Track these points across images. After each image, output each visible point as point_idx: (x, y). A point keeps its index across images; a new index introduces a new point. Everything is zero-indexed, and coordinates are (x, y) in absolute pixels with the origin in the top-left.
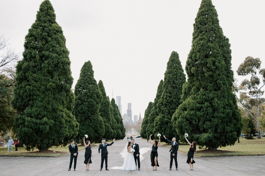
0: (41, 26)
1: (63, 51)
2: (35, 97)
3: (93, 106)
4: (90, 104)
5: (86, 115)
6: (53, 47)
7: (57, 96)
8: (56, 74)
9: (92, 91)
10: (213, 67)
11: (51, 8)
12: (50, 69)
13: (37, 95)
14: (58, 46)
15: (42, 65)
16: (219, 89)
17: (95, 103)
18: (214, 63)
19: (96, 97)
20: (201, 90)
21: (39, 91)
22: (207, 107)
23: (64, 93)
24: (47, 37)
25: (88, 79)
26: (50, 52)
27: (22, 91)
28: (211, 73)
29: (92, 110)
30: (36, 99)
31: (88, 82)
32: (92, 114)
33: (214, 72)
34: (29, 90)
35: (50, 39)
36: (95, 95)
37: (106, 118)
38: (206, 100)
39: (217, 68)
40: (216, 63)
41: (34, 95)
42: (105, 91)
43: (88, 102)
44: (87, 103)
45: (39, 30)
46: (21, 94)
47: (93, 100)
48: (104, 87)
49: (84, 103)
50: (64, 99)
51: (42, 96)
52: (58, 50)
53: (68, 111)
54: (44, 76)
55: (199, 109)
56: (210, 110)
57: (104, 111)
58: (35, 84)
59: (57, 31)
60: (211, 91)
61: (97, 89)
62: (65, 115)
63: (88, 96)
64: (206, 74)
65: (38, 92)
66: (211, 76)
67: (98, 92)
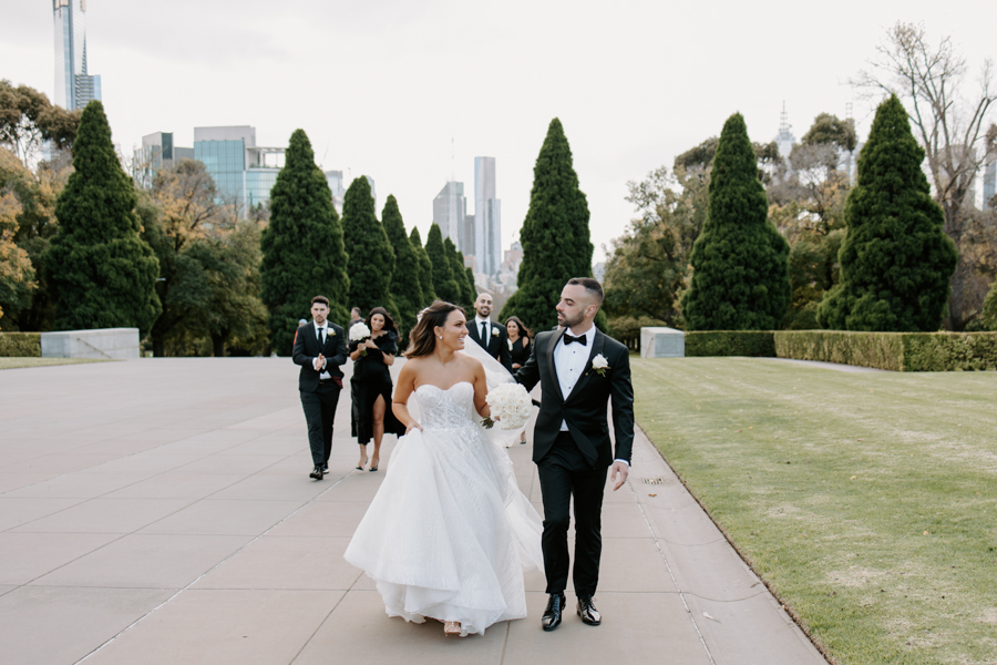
0: (296, 176)
1: (332, 218)
2: (295, 288)
3: (375, 279)
4: (368, 277)
5: (360, 299)
6: (316, 211)
7: (327, 286)
8: (323, 253)
9: (372, 248)
10: (552, 245)
11: (307, 144)
12: (315, 246)
13: (299, 286)
14: (323, 210)
15: (304, 241)
16: (561, 277)
17: (379, 273)
18: (554, 236)
19: (381, 261)
20: (536, 276)
21: (300, 278)
22: (542, 303)
23: (335, 280)
24: (306, 195)
25: (362, 219)
26: (313, 220)
27: (275, 280)
28: (548, 253)
29: (374, 290)
30: (297, 292)
31: (362, 226)
32: (374, 298)
33: (554, 252)
34: (287, 278)
35: (311, 199)
36: (380, 257)
37: (408, 298)
38: (541, 293)
39: (557, 245)
40: (557, 239)
41: (293, 285)
42: (402, 224)
43: (366, 271)
44: (363, 273)
45: (294, 186)
46: (275, 283)
47: (374, 267)
48: (399, 215)
49: (357, 274)
50: (335, 288)
51: (306, 287)
52: (325, 216)
53: (341, 307)
54: (306, 256)
55: (531, 306)
56: (545, 307)
57: (401, 279)
58: (294, 269)
59: (321, 184)
60: (549, 279)
61: (384, 240)
62: (338, 313)
63: (364, 258)
64: (541, 255)
65: (299, 282)
66: (550, 257)
67: (386, 249)
